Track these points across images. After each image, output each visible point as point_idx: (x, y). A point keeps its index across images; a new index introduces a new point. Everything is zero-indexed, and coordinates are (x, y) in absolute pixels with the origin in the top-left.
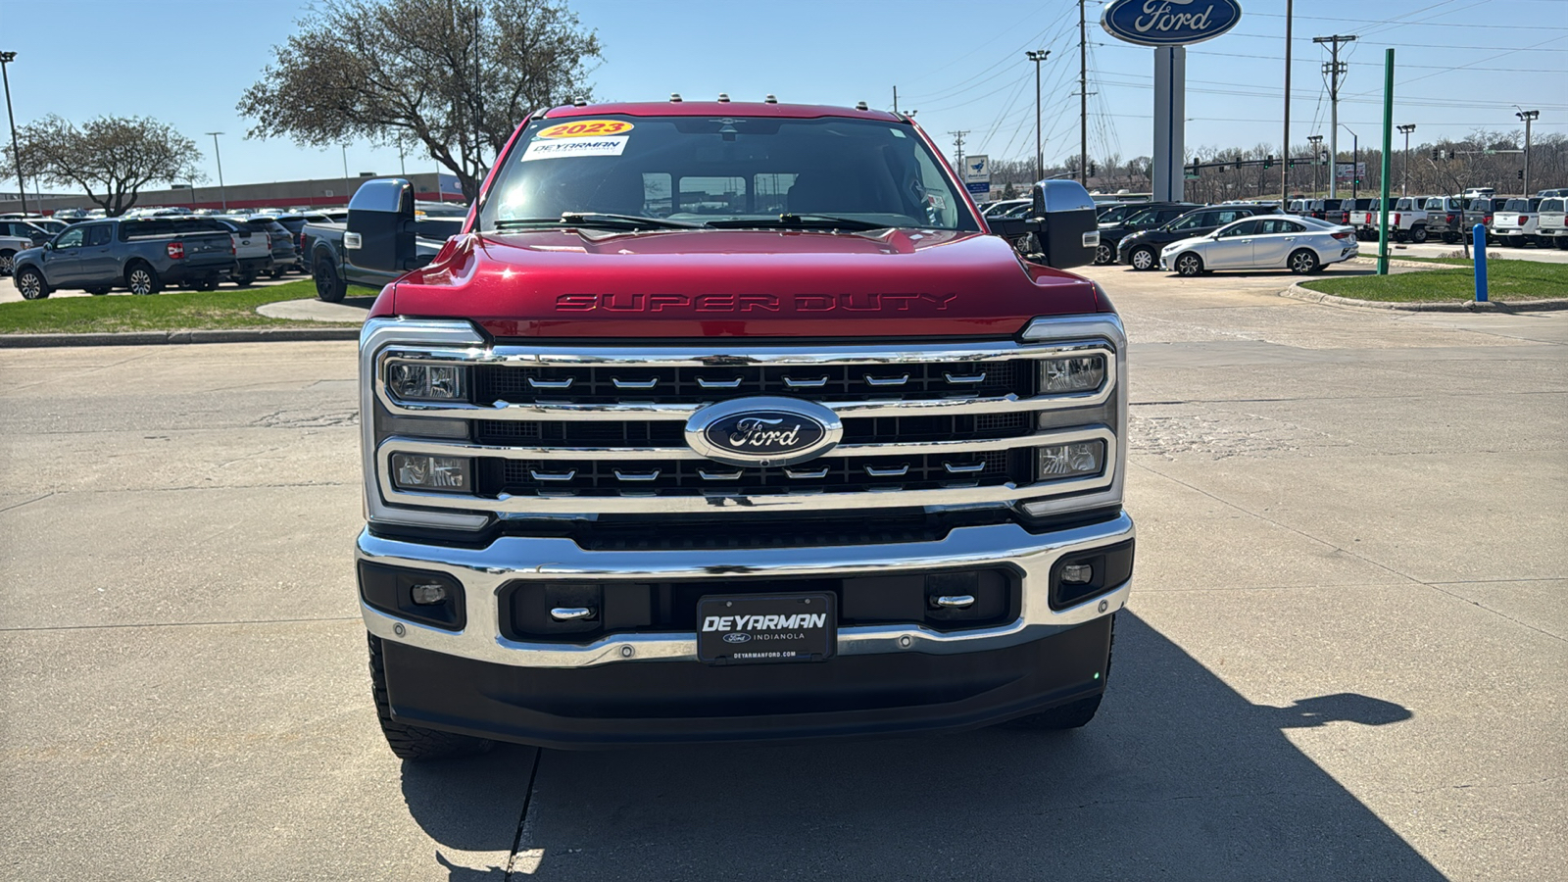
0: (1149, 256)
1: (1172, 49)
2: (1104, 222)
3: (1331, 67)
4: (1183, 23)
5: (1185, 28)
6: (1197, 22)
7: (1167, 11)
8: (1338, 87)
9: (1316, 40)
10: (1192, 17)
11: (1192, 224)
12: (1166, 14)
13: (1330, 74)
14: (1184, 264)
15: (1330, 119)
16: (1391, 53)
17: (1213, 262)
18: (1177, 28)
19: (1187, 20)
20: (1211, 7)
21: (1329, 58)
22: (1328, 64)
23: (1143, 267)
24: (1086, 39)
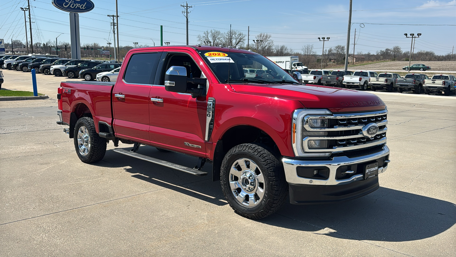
0: (90, 77)
1: (75, 14)
2: (68, 65)
3: (113, 24)
4: (78, 7)
5: (78, 8)
6: (82, 7)
7: (73, 2)
8: (115, 30)
9: (108, 16)
10: (80, 5)
11: (100, 68)
12: (72, 3)
13: (113, 26)
14: (104, 79)
15: (113, 39)
16: (162, 26)
17: (113, 79)
18: (76, 8)
19: (79, 6)
20: (86, 3)
21: (112, 21)
22: (112, 23)
23: (88, 80)
24: (30, 5)
